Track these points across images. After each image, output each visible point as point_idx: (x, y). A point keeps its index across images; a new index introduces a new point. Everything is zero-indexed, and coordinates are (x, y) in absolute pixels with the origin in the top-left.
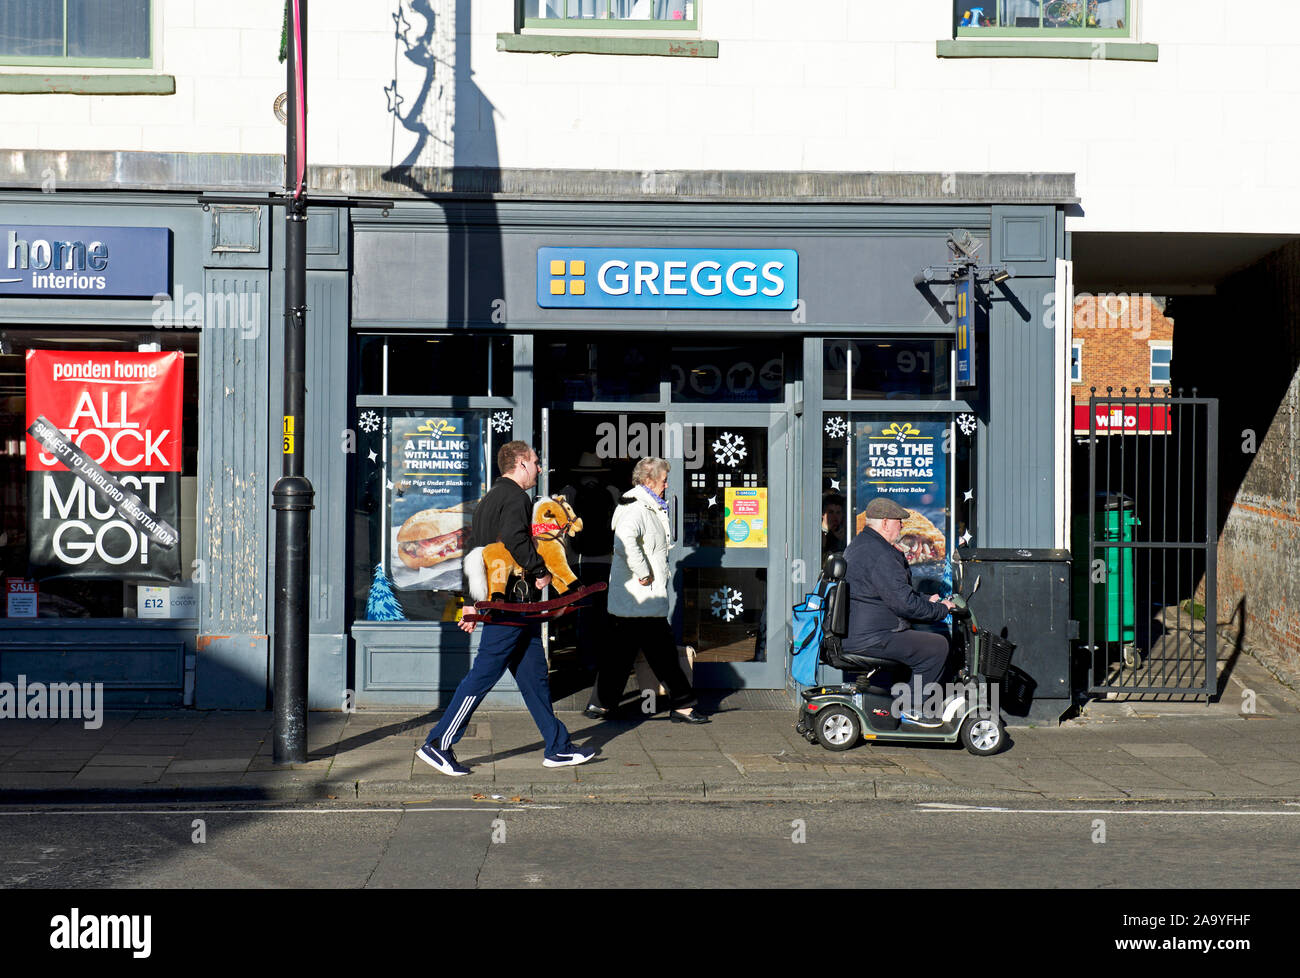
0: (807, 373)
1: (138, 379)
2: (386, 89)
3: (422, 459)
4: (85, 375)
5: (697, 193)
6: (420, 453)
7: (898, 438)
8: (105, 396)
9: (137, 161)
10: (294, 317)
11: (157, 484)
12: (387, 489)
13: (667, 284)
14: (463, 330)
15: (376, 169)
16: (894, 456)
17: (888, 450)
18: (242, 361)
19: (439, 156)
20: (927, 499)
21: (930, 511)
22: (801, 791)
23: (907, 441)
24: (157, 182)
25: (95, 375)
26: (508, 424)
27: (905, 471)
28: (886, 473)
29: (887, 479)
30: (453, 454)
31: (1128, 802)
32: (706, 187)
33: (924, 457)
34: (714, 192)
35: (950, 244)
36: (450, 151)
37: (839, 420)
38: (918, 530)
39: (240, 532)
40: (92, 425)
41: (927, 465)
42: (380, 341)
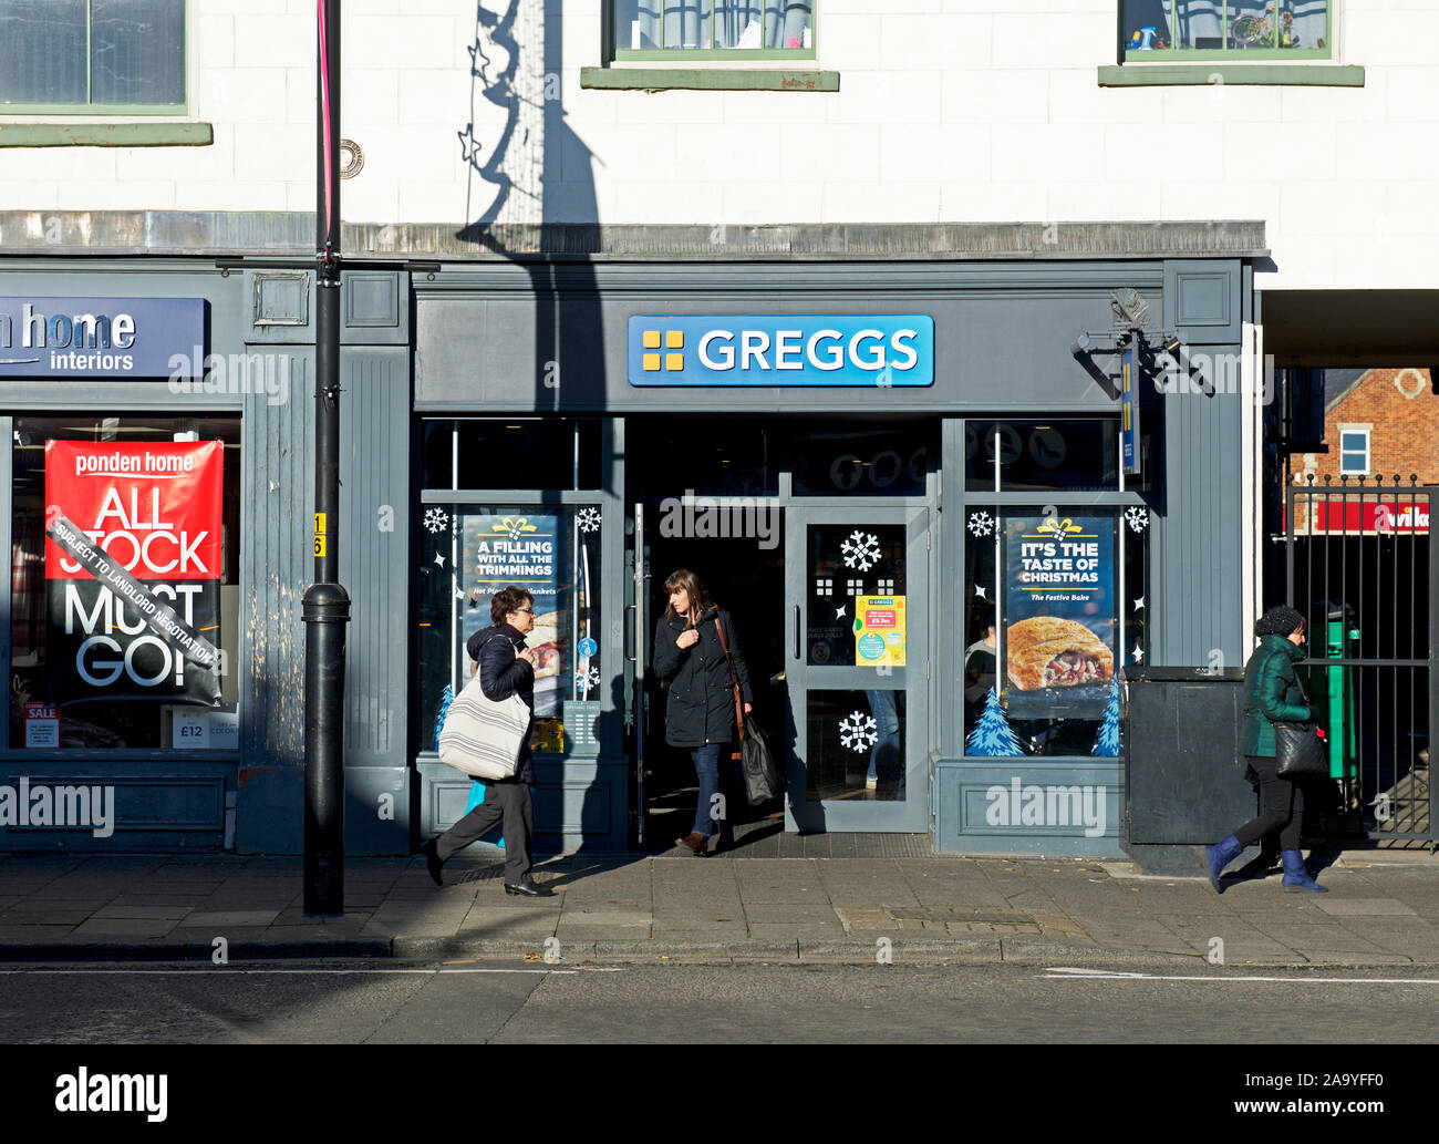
0: (946, 460)
1: (172, 473)
2: (460, 134)
3: (497, 564)
4: (112, 469)
5: (815, 250)
6: (495, 557)
7: (1056, 536)
8: (134, 493)
9: (169, 222)
10: (326, 398)
11: (194, 593)
12: (458, 598)
13: (779, 357)
14: (553, 413)
15: (442, 227)
16: (1051, 558)
17: (1044, 551)
18: (289, 452)
19: (525, 210)
20: (1091, 608)
21: (1094, 623)
22: (913, 953)
23: (1066, 540)
24: (194, 246)
25: (123, 468)
26: (595, 522)
27: (1065, 575)
28: (1043, 577)
29: (1043, 584)
30: (534, 557)
31: (1303, 968)
32: (826, 243)
33: (1087, 558)
34: (835, 248)
35: (1115, 306)
36: (538, 204)
37: (984, 515)
38: (1078, 645)
39: (287, 650)
40: (120, 526)
41: (1091, 568)
42: (450, 427)
